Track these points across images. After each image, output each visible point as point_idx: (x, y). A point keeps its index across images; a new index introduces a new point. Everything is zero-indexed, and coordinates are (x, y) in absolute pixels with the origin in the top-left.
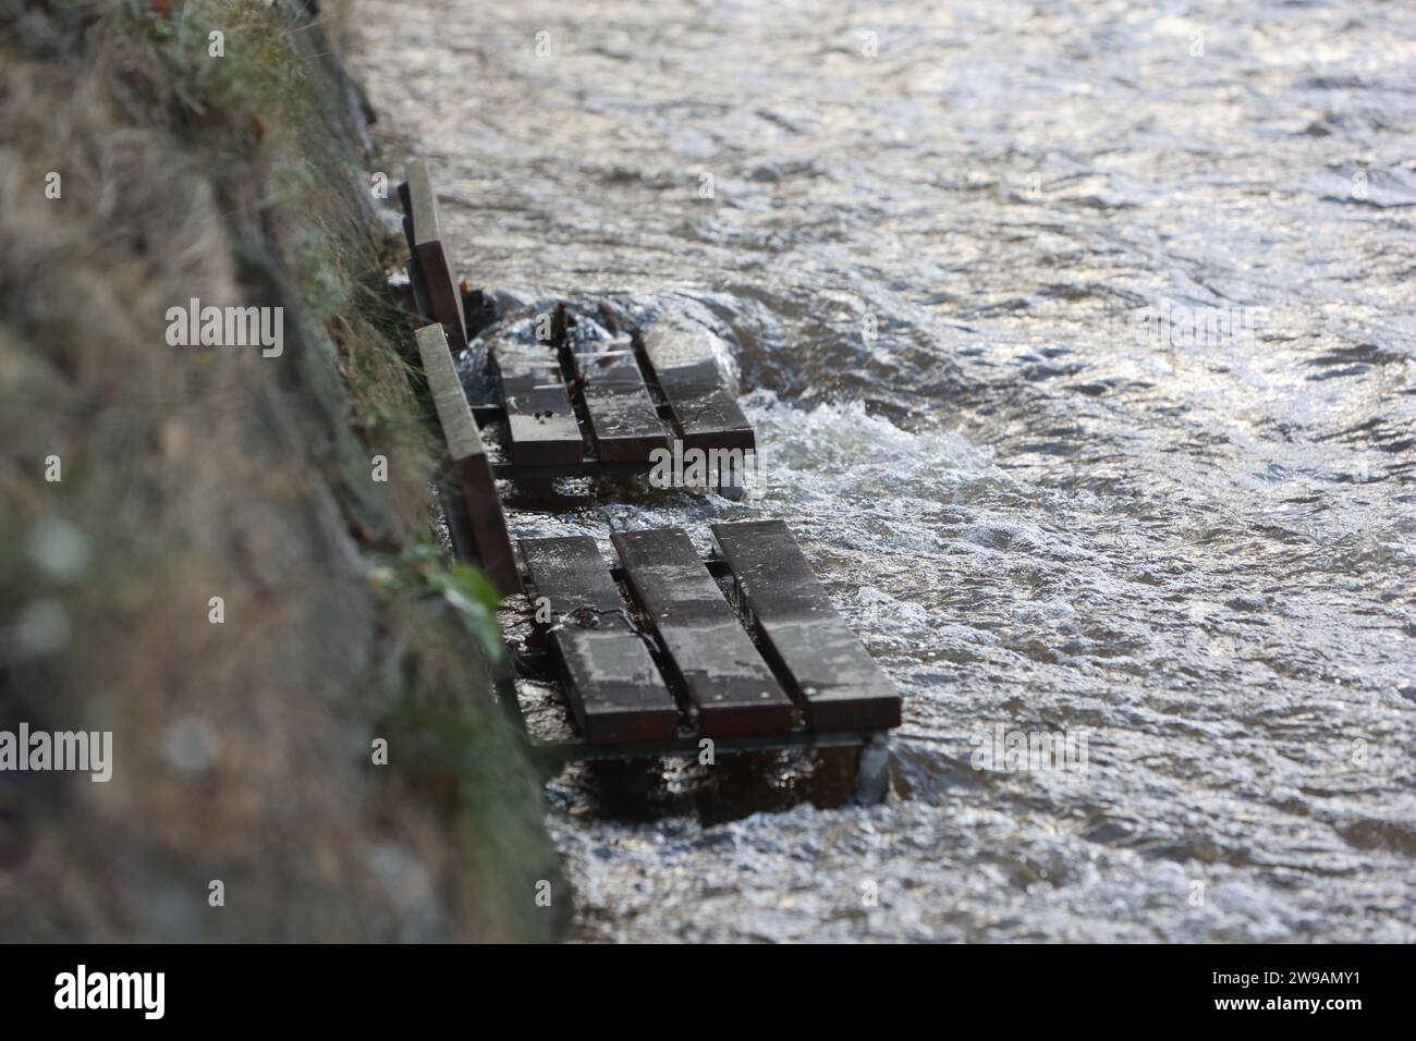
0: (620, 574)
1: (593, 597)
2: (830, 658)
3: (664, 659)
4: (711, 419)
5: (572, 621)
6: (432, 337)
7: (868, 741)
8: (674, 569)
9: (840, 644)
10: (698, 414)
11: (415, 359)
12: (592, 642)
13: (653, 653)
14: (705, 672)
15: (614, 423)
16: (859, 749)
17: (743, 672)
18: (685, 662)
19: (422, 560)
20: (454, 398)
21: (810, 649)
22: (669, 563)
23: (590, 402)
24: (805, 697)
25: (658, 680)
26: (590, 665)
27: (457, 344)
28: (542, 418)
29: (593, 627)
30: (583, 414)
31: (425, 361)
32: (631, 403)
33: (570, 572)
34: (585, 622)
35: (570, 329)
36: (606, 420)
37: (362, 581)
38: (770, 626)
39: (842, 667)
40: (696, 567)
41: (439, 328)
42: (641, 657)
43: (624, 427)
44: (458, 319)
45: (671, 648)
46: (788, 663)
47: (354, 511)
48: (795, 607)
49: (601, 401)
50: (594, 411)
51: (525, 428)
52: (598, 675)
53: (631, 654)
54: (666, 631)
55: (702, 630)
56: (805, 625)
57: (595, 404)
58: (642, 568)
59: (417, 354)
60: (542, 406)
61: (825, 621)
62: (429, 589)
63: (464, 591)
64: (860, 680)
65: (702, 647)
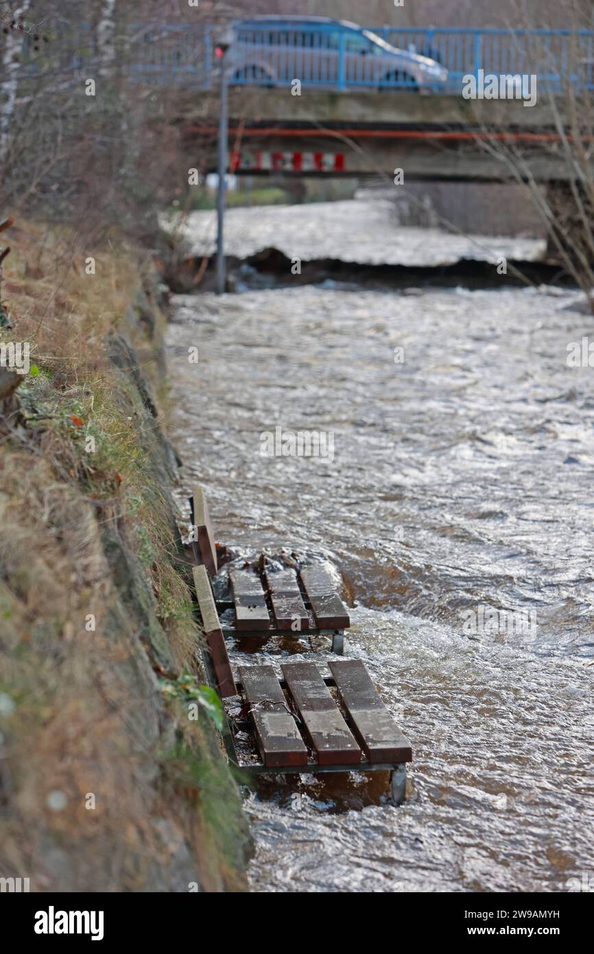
0: (284, 684)
1: (271, 695)
2: (380, 728)
3: (302, 727)
4: (329, 611)
5: (260, 707)
6: (200, 572)
7: (396, 768)
8: (309, 683)
9: (385, 721)
10: (324, 608)
11: (190, 582)
12: (270, 717)
13: (297, 723)
14: (321, 733)
15: (285, 611)
16: (392, 772)
17: (338, 734)
18: (312, 729)
19: (187, 682)
20: (208, 601)
21: (371, 724)
22: (307, 679)
23: (274, 601)
24: (367, 747)
25: (299, 736)
26: (268, 728)
27: (212, 573)
28: (251, 608)
29: (270, 710)
30: (270, 607)
31: (196, 583)
32: (293, 602)
33: (261, 683)
34: (266, 707)
35: (266, 566)
36: (281, 610)
37: (158, 693)
38: (353, 712)
39: (385, 732)
40: (320, 682)
41: (203, 568)
42: (292, 725)
43: (289, 613)
44: (213, 562)
45: (306, 721)
46: (360, 730)
47: (156, 659)
48: (366, 703)
49: (279, 601)
50: (275, 605)
51: (243, 613)
52: (271, 734)
53: (287, 723)
54: (304, 713)
55: (320, 713)
56: (369, 712)
57: (276, 602)
58: (295, 682)
59: (193, 580)
60: (251, 602)
61: (379, 710)
62: (191, 696)
63: (207, 698)
64: (394, 739)
65: (321, 721)
